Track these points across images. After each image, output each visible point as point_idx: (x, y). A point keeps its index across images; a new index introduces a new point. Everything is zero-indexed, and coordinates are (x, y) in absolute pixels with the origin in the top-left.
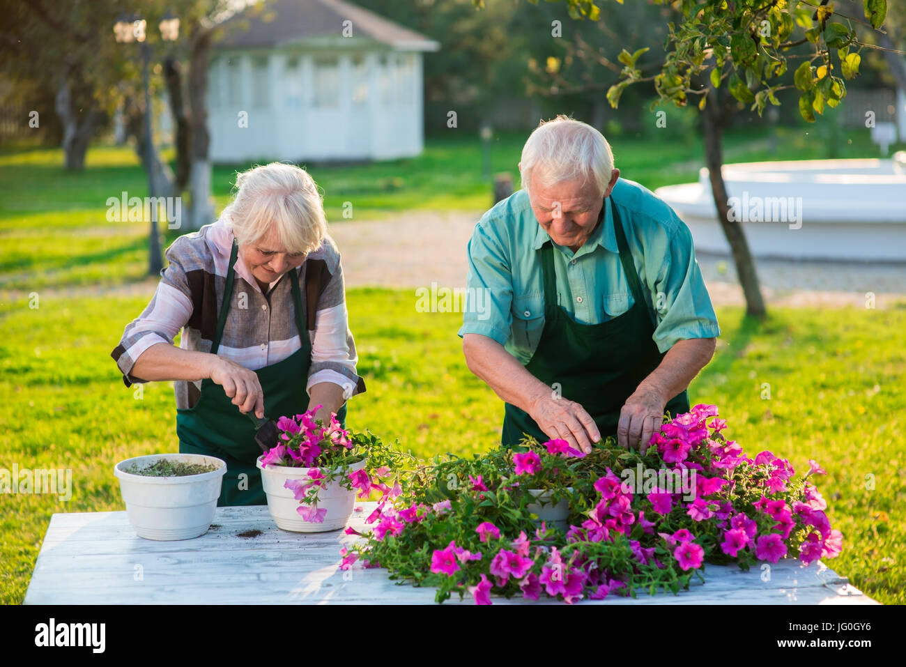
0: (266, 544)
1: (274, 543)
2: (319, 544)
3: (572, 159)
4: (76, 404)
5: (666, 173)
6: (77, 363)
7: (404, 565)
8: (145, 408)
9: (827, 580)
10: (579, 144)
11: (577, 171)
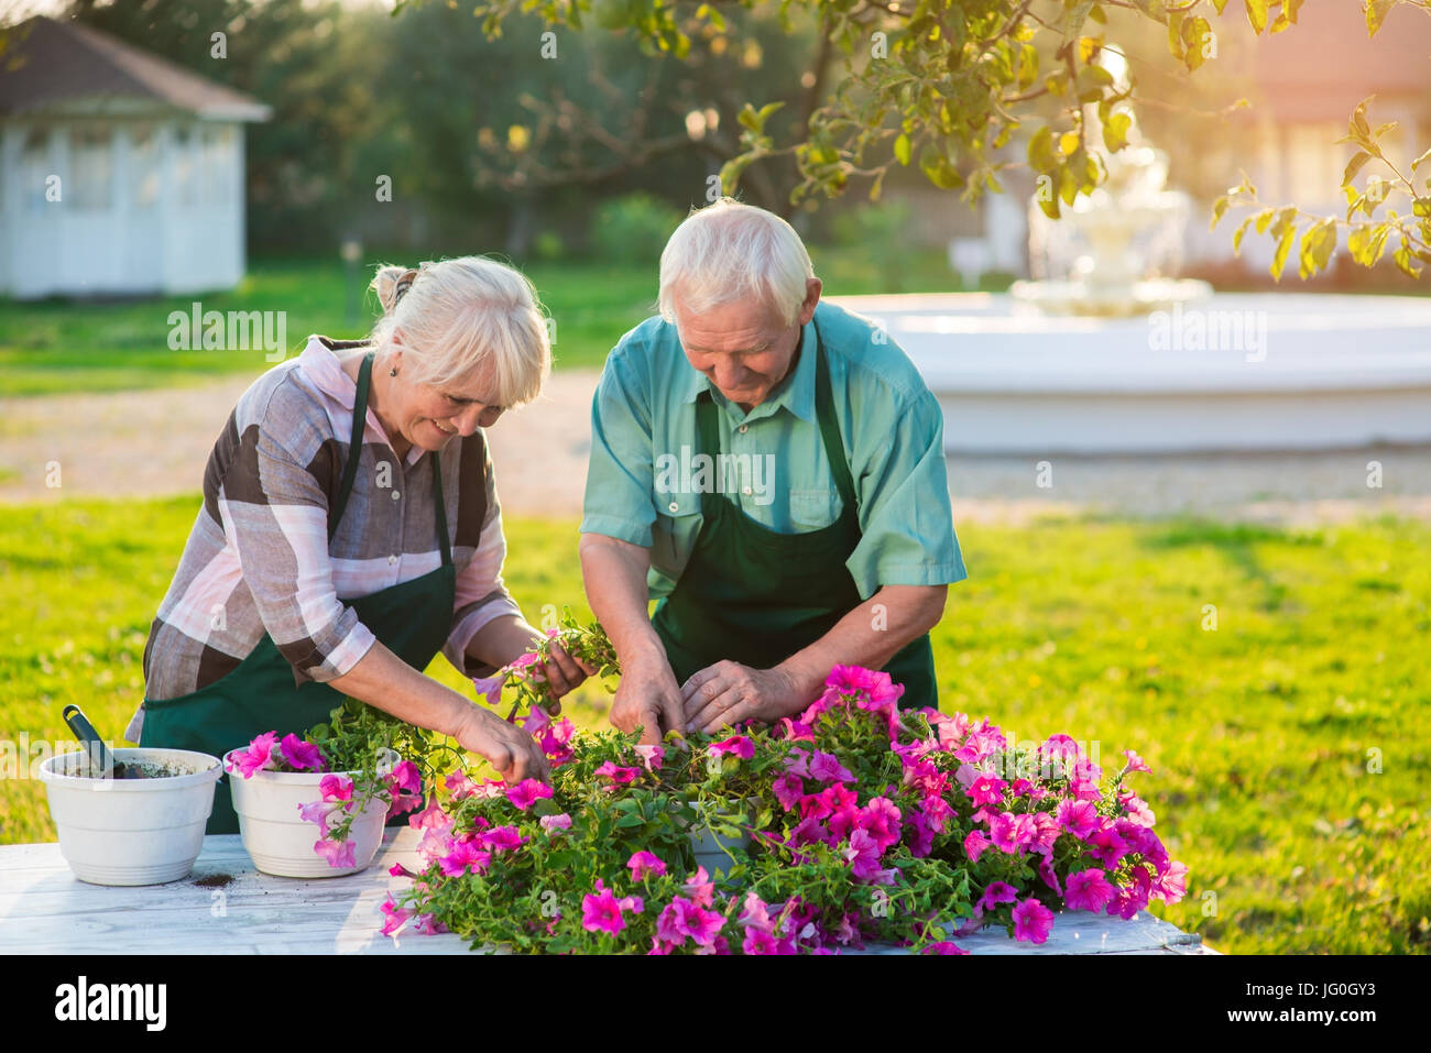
0: (247, 896)
1: (259, 895)
2: (336, 896)
3: (734, 269)
7: (497, 922)
9: (1168, 937)
10: (747, 243)
11: (742, 287)
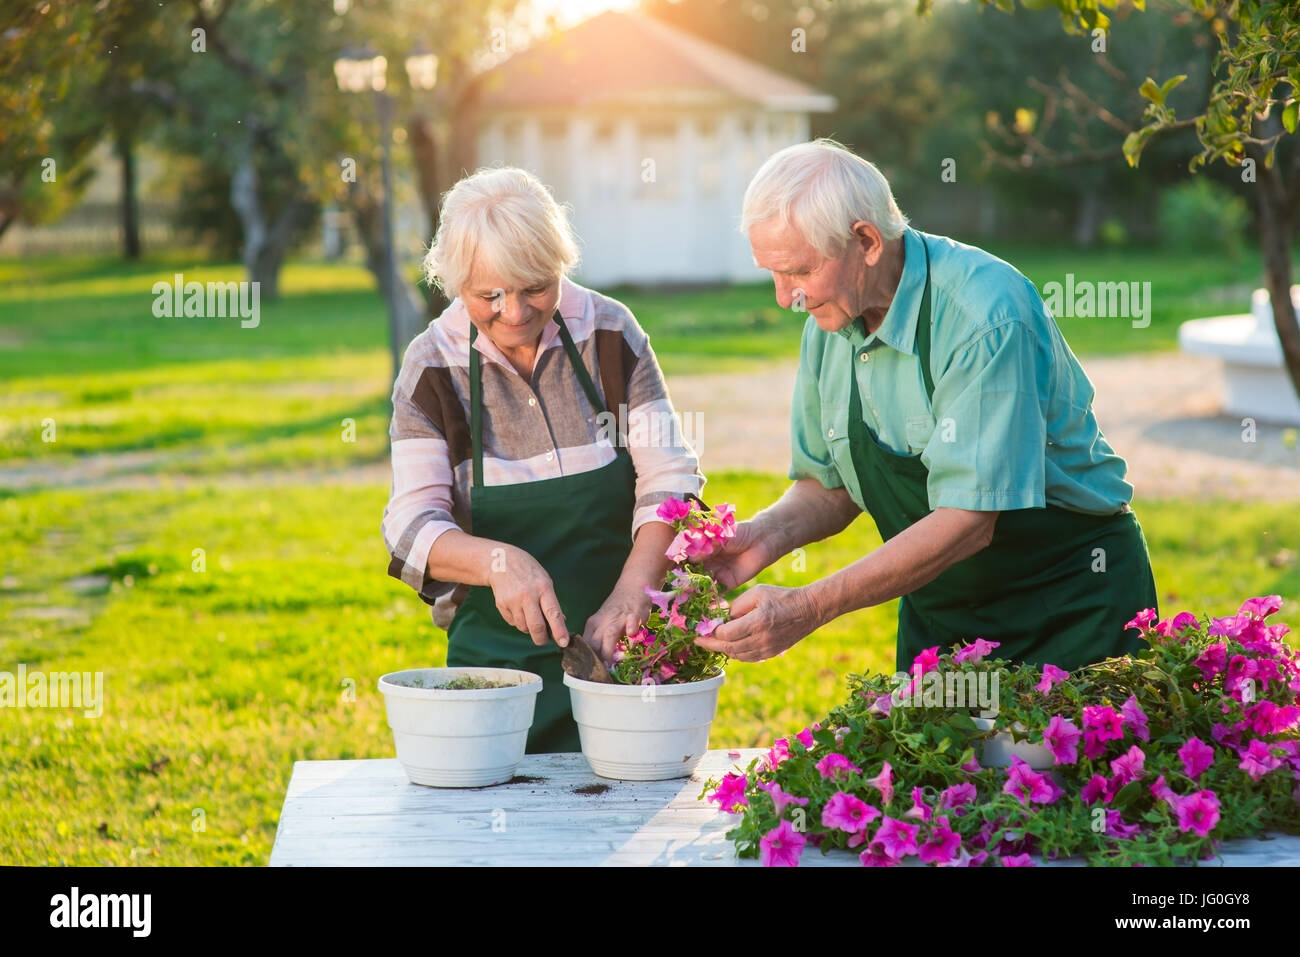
0: (617, 802)
1: (629, 802)
4: (289, 638)
5: (1195, 302)
6: (287, 579)
8: (396, 644)
